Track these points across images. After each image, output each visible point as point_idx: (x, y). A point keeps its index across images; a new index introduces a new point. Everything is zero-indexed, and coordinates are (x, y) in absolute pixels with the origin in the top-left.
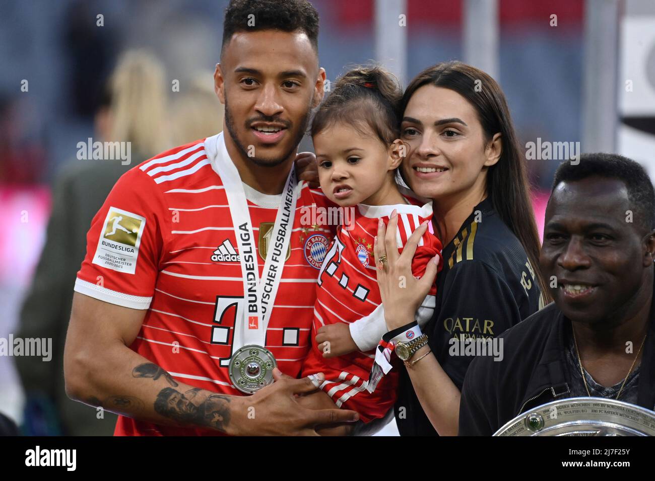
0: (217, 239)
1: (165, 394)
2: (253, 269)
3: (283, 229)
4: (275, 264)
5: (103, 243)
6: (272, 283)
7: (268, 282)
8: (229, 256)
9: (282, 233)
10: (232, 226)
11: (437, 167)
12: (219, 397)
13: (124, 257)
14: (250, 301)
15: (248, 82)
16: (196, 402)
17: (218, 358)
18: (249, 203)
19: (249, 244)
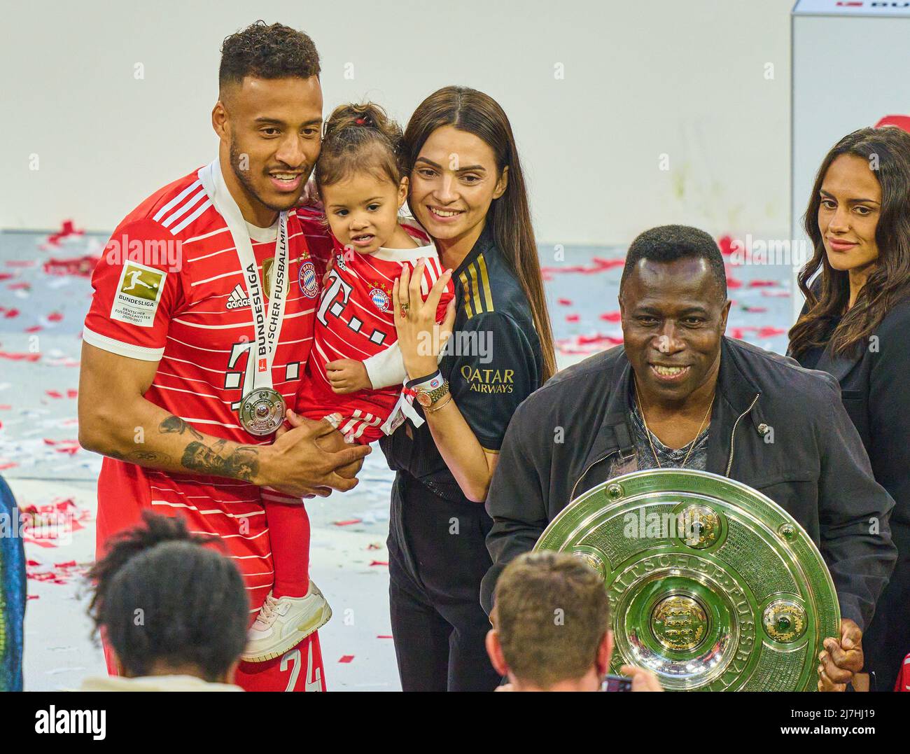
0: (229, 285)
1: (192, 448)
2: (261, 311)
3: (282, 264)
4: (278, 301)
5: (121, 297)
6: (276, 321)
7: (272, 321)
8: (241, 301)
9: (281, 268)
10: (240, 268)
11: (454, 211)
12: (246, 449)
13: (143, 311)
14: (260, 344)
15: (270, 131)
16: (224, 455)
17: (230, 403)
18: (253, 241)
19: (256, 285)
